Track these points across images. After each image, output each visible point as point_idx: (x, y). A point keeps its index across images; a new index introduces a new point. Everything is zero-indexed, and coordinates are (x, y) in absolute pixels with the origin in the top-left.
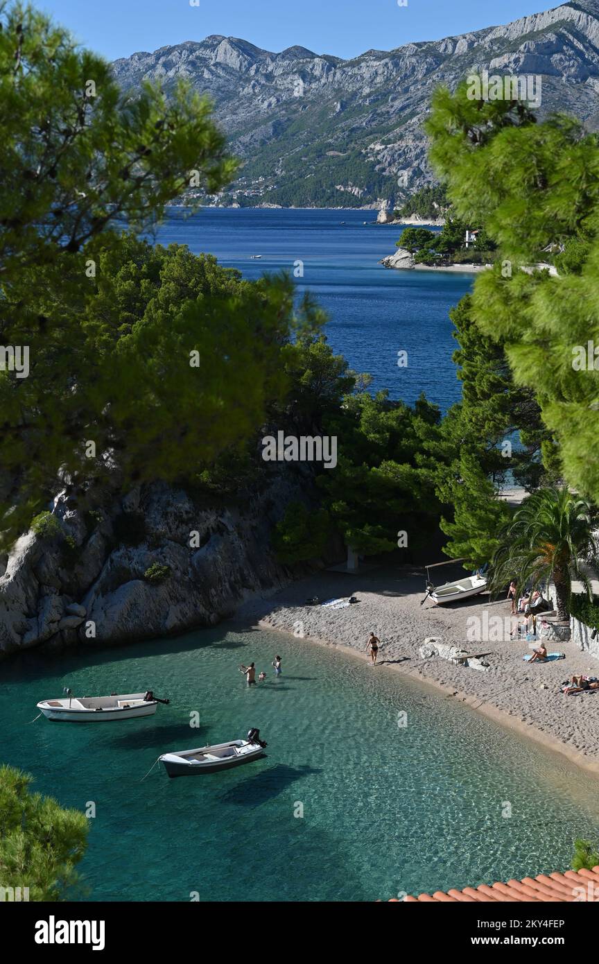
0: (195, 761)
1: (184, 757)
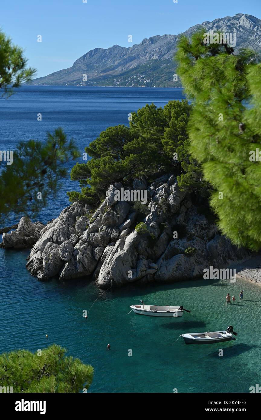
0: (199, 338)
1: (193, 336)
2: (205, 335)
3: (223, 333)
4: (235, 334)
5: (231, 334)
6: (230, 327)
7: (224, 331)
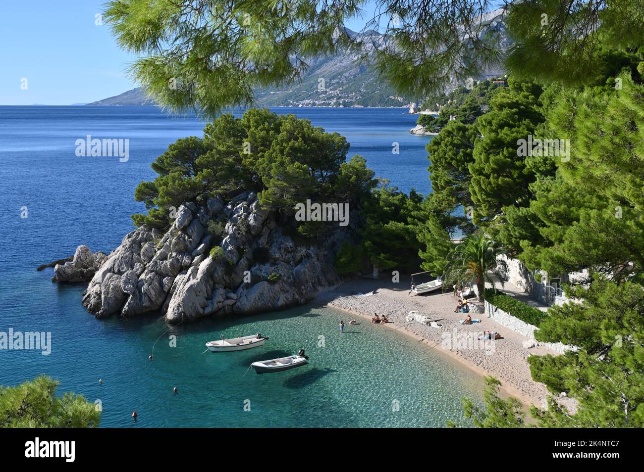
0: (271, 366)
1: (265, 364)
2: (274, 362)
3: (294, 358)
4: (307, 358)
5: (303, 359)
6: (302, 350)
7: (294, 356)
